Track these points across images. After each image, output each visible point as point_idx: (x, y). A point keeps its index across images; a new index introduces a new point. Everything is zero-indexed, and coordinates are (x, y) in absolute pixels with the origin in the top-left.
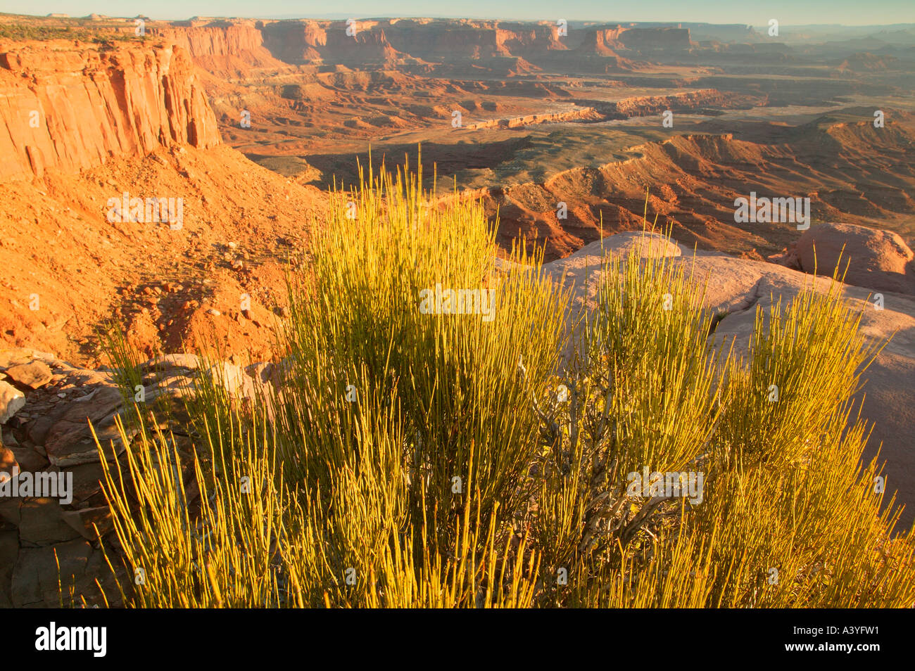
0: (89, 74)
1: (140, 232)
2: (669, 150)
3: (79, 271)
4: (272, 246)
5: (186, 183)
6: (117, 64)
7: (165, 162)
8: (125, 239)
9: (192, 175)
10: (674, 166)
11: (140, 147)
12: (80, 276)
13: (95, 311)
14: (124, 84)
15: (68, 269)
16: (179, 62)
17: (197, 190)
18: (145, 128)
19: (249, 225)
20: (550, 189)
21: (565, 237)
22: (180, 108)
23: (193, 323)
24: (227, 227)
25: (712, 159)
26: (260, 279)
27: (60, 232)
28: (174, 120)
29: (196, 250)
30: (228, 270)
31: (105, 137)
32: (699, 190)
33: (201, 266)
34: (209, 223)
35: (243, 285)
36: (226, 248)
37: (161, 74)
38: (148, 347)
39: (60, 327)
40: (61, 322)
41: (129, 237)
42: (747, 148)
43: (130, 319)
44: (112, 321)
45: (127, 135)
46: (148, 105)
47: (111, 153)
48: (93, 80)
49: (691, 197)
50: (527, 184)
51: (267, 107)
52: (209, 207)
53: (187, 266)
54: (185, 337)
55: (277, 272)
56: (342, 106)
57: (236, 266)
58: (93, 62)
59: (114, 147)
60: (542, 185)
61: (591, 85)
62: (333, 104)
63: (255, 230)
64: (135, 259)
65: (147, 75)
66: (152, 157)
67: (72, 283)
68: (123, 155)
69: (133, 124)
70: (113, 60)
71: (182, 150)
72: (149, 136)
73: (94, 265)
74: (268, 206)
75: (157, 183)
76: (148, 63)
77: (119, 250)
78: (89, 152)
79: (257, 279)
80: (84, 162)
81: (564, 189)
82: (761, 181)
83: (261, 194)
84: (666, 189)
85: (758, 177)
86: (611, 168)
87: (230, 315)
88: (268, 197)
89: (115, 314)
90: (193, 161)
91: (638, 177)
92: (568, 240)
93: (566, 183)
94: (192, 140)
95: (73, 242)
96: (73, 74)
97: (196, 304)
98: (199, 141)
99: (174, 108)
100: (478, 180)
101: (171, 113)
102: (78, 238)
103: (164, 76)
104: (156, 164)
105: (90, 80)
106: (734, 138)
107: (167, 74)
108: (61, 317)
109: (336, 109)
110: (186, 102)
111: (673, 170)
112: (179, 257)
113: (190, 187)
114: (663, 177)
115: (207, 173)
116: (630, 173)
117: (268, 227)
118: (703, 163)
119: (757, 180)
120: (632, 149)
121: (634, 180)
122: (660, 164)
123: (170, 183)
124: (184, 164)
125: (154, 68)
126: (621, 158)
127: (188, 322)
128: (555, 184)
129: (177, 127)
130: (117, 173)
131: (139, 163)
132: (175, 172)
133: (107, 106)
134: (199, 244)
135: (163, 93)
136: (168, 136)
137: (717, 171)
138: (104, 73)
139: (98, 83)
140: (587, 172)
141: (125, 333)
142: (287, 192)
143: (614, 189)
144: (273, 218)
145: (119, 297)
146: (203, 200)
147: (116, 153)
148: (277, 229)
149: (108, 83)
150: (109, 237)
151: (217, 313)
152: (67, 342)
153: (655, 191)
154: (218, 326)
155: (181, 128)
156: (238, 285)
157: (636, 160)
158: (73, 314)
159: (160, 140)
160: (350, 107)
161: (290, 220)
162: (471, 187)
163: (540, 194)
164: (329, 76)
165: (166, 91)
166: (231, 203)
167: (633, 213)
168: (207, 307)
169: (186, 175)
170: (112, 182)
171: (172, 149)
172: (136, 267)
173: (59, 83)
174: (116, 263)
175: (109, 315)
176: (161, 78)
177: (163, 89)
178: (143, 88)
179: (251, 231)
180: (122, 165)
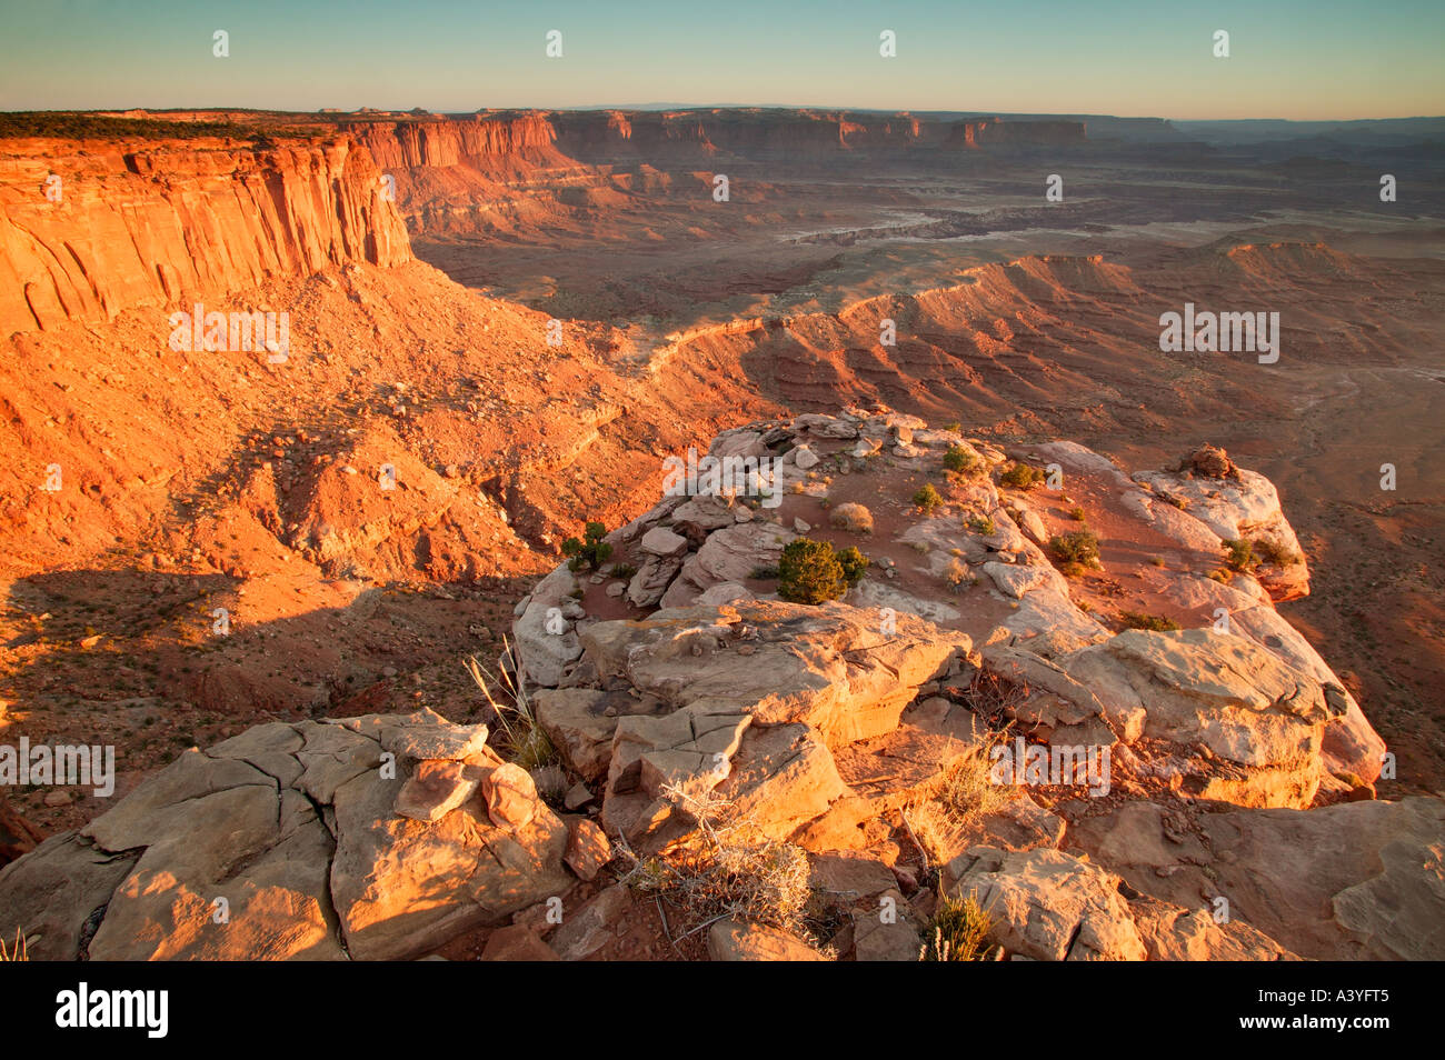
0: (240, 177)
1: (289, 368)
2: (1016, 275)
3: (198, 415)
4: (452, 388)
5: (357, 310)
6: (275, 166)
7: (335, 283)
8: (268, 377)
9: (364, 300)
10: (1021, 295)
11: (304, 266)
12: (198, 421)
13: (208, 465)
14: (283, 190)
15: (185, 412)
16: (356, 161)
17: (369, 319)
18: (311, 241)
19: (429, 362)
20: (846, 321)
21: (854, 382)
22: (357, 217)
23: (322, 482)
24: (400, 364)
25: (1073, 288)
26: (425, 429)
27: (186, 367)
28: (350, 232)
29: (356, 392)
30: (387, 418)
31: (261, 254)
32: (1046, 326)
33: (353, 412)
34: (378, 359)
35: (403, 436)
36: (393, 390)
37: (332, 176)
38: (263, 510)
39: (163, 483)
40: (164, 477)
41: (273, 375)
42: (1120, 274)
43: (247, 474)
44: (226, 478)
45: (288, 251)
46: (315, 215)
47: (269, 274)
48: (244, 184)
49: (1033, 335)
50: (816, 315)
51: (542, 215)
52: (381, 338)
53: (337, 411)
54: (309, 499)
55: (448, 421)
56: (634, 214)
57: (397, 413)
58: (246, 164)
59: (273, 264)
60: (836, 317)
61: (952, 191)
62: (624, 212)
63: (435, 369)
64: (274, 402)
65: (313, 178)
66: (319, 277)
67: (187, 429)
68: (284, 275)
69: (295, 238)
70: (270, 160)
71: (357, 269)
72: (315, 251)
73: (221, 408)
74: (458, 337)
75: (320, 308)
76: (315, 164)
77: (257, 391)
78: (238, 271)
79: (420, 429)
80: (231, 284)
81: (866, 322)
82: (1133, 316)
83: (451, 323)
84: (1001, 324)
85: (1129, 311)
86: (931, 296)
87: (370, 474)
88: (461, 326)
89: (232, 469)
90: (370, 283)
91: (967, 307)
92: (857, 386)
93: (870, 314)
94: (372, 256)
95: (201, 381)
96: (220, 178)
97: (330, 460)
98: (380, 258)
99: (348, 217)
100: (754, 309)
101: (344, 225)
102: (207, 375)
103: (336, 180)
104: (323, 286)
105: (240, 185)
106: (1106, 259)
107: (339, 176)
108: (165, 471)
109: (626, 218)
110: (363, 210)
111: (1017, 300)
112: (331, 400)
113: (360, 314)
114: (1000, 308)
115: (385, 297)
116: (955, 302)
117: (452, 366)
118: (1059, 290)
119: (1126, 315)
120: (966, 272)
121: (960, 311)
122: (1002, 292)
123: (336, 309)
124: (357, 286)
125: (323, 170)
126: (948, 283)
127: (316, 481)
128: (854, 316)
129: (352, 241)
130: (274, 296)
131: (302, 286)
132: (345, 295)
133: (263, 215)
134: (361, 384)
135: (334, 199)
136: (341, 252)
137: (1076, 302)
138: (259, 176)
139: (252, 189)
140: (899, 301)
141: (238, 494)
142: (487, 322)
143: (930, 322)
144: (461, 354)
145: (242, 447)
146: (376, 330)
147: (275, 272)
148: (464, 367)
149: (263, 187)
150: (247, 374)
151: (352, 471)
152: (167, 501)
153: (986, 327)
154: (352, 487)
155: (357, 241)
156: (396, 436)
157: (967, 287)
158: (181, 468)
159: (330, 256)
160: (645, 215)
161: (482, 356)
162: (741, 317)
163: (831, 327)
164: (627, 179)
165: (338, 198)
166: (410, 334)
167: (951, 354)
168: (340, 463)
169: (358, 299)
170: (264, 307)
171: (345, 267)
172: (274, 411)
173: (202, 189)
174: (249, 405)
175: (225, 469)
176: (332, 182)
177: (334, 195)
178: (309, 195)
179: (429, 369)
180: (281, 287)
